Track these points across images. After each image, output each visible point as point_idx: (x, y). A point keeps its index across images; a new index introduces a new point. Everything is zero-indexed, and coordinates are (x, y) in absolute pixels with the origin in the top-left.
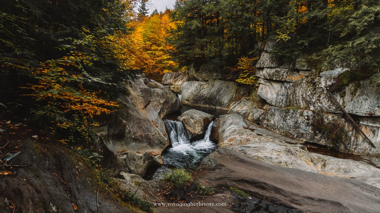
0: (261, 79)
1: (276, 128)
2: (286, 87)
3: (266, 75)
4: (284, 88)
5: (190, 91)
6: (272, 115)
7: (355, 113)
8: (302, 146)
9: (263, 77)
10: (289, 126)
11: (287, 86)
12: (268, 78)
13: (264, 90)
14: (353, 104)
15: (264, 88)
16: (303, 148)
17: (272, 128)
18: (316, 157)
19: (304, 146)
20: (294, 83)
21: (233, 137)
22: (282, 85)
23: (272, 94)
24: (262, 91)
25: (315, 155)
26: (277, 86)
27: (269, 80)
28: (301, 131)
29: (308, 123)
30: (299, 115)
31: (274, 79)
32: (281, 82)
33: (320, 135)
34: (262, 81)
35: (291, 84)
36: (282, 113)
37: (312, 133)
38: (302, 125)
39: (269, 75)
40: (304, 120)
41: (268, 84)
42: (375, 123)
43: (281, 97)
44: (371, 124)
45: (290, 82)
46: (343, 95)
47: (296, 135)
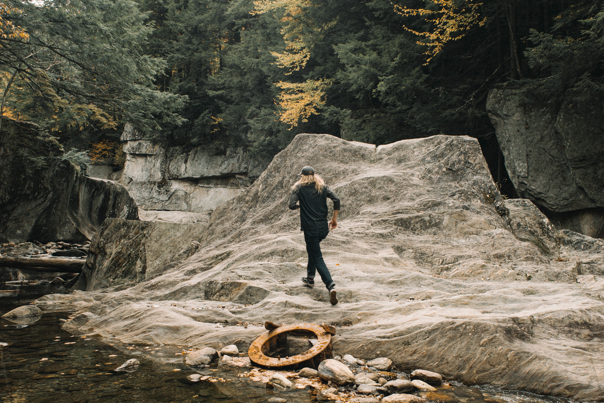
0: (127, 155)
2: (149, 162)
3: (131, 149)
9: (129, 153)
10: (144, 198)
11: (149, 159)
12: (132, 152)
14: (192, 169)
15: (130, 165)
20: (154, 155)
22: (146, 159)
23: (137, 172)
24: (128, 168)
27: (134, 155)
28: (155, 200)
29: (160, 192)
30: (153, 185)
31: (137, 153)
32: (145, 156)
33: (169, 201)
34: (128, 157)
35: (153, 157)
36: (138, 186)
37: (163, 201)
38: (155, 195)
39: (133, 148)
40: (157, 189)
41: (134, 160)
42: (209, 184)
43: (145, 172)
44: (206, 186)
45: (152, 155)
46: (186, 162)
47: (150, 205)
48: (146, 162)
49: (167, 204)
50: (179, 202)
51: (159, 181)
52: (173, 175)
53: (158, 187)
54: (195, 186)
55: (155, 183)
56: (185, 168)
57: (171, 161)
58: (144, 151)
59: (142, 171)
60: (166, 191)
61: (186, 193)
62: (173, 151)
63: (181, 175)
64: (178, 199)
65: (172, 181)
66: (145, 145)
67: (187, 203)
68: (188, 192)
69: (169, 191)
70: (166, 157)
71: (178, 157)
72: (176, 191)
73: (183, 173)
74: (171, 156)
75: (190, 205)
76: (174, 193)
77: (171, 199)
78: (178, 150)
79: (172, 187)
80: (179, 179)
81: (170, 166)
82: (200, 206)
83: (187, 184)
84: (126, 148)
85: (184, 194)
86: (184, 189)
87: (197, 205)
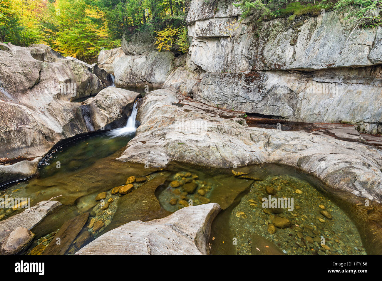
0: (193, 40)
1: (210, 100)
2: (223, 46)
3: (199, 31)
4: (220, 46)
5: (122, 68)
6: (205, 83)
7: (309, 67)
8: (240, 119)
9: (196, 36)
10: (226, 95)
11: (224, 43)
12: (201, 35)
13: (198, 54)
14: (307, 54)
15: (197, 51)
16: (241, 123)
17: (207, 100)
18: (257, 133)
19: (243, 119)
20: (232, 37)
21: (154, 117)
22: (219, 43)
23: (207, 58)
24: (196, 55)
25: (257, 130)
26: (212, 45)
27: (203, 39)
28: (241, 100)
29: (248, 89)
30: (237, 79)
31: (208, 36)
32: (217, 38)
33: (263, 102)
34: (195, 42)
35: (229, 39)
36: (217, 80)
37: (254, 102)
38: (242, 92)
39: (202, 30)
40: (244, 84)
41: (202, 44)
42: (332, 78)
43: (217, 59)
44: (327, 80)
45: (227, 37)
46: (294, 42)
47: (234, 105)
48: (218, 46)
49: (259, 106)
50: (279, 104)
51: (246, 73)
52: (271, 64)
53: (246, 81)
54: (308, 81)
55: (240, 76)
56: (292, 53)
57: (265, 42)
58: (216, 32)
59: (214, 58)
60: (258, 87)
61: (291, 91)
62: (268, 28)
63: (284, 64)
64: (278, 99)
65: (268, 73)
66: (218, 24)
67: (293, 106)
68: (294, 89)
69: (262, 88)
70: (257, 37)
71: (278, 37)
72: (274, 87)
73: (288, 61)
74: (267, 36)
75: (299, 110)
76: (270, 91)
77: (266, 99)
78: (276, 25)
79: (267, 82)
80: (282, 71)
81: (265, 52)
82: (316, 112)
83: (293, 78)
84: (193, 31)
85: (286, 92)
86: (289, 86)
87: (309, 110)
